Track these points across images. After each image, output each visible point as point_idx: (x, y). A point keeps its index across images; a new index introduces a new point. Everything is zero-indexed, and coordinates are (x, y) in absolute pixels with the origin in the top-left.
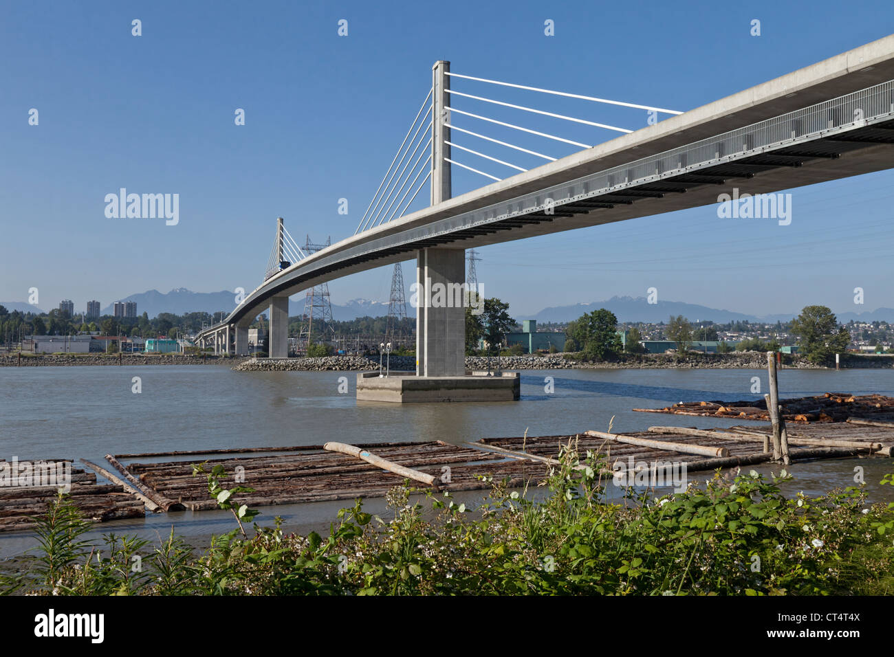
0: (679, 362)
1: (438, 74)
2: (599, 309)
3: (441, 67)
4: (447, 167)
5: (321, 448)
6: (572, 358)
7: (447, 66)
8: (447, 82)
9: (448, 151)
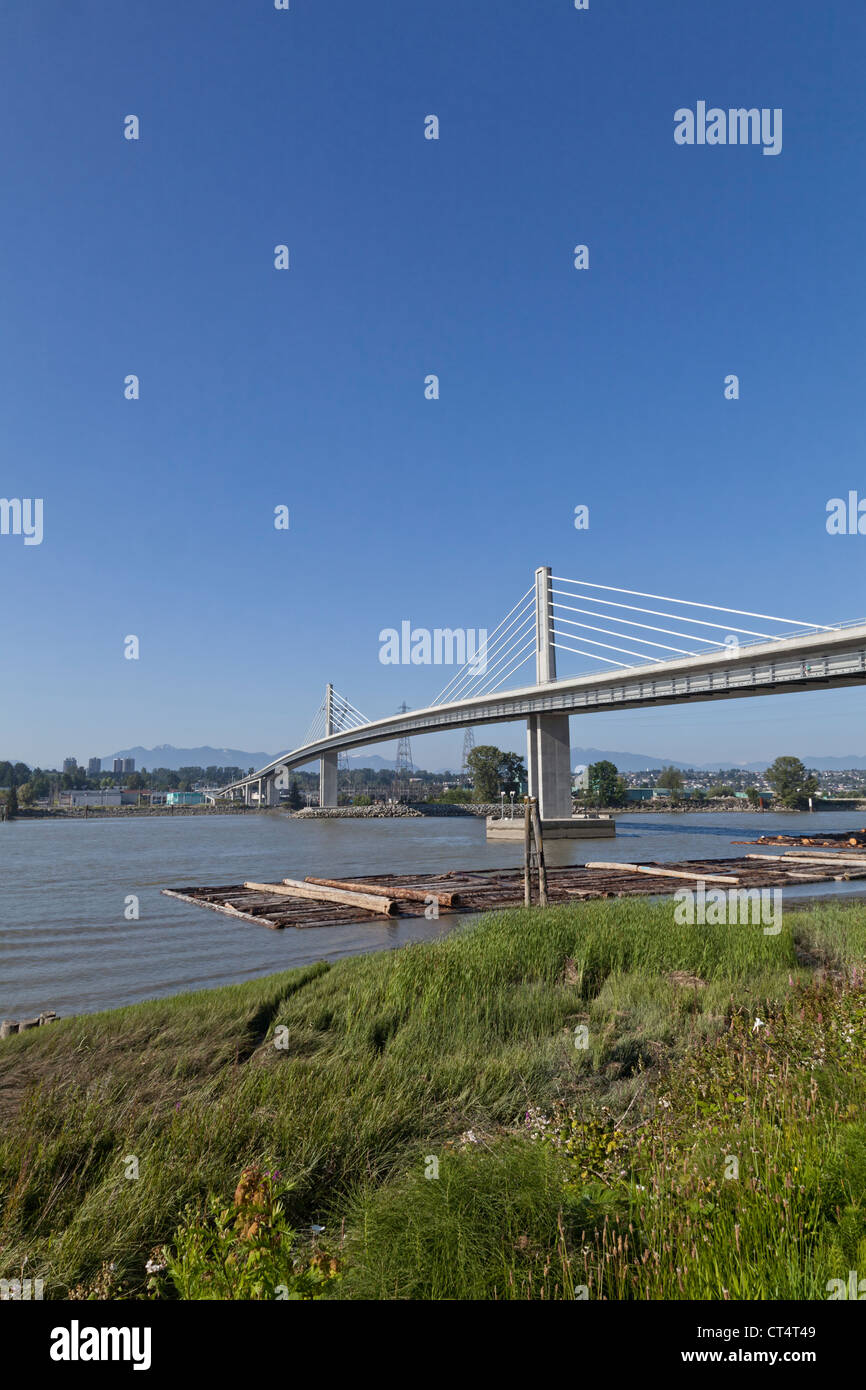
0: (673, 807)
1: (541, 576)
2: (601, 760)
3: (544, 572)
4: (552, 650)
5: (584, 866)
6: (581, 805)
7: (549, 571)
8: (550, 583)
9: (552, 637)
